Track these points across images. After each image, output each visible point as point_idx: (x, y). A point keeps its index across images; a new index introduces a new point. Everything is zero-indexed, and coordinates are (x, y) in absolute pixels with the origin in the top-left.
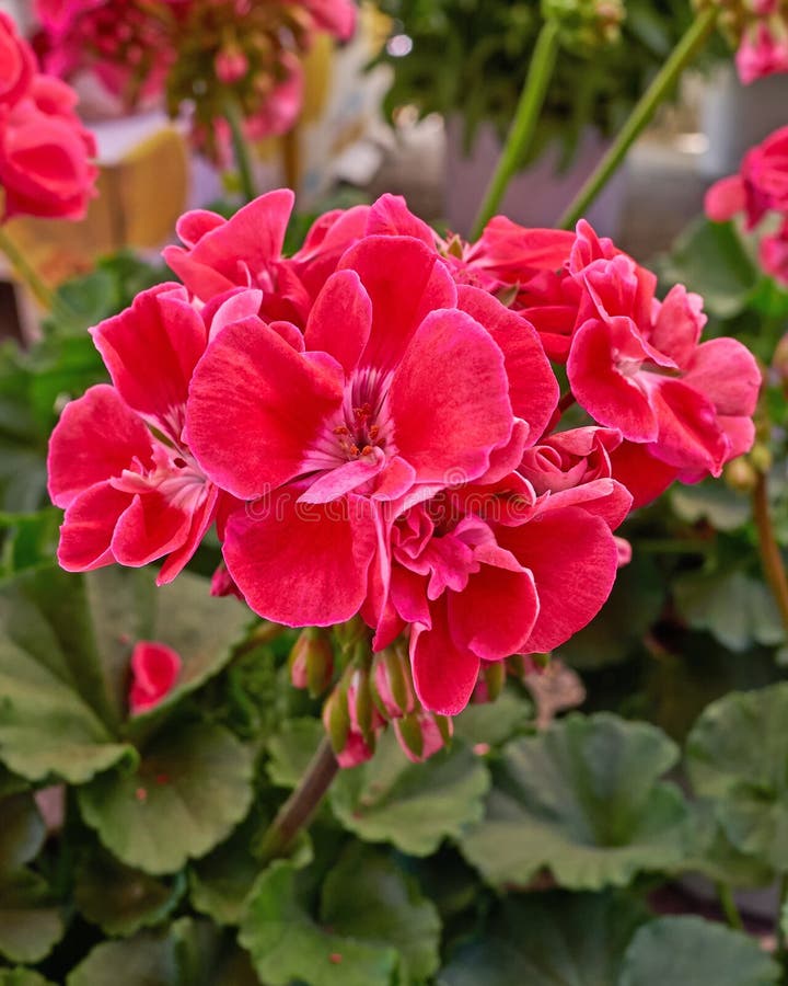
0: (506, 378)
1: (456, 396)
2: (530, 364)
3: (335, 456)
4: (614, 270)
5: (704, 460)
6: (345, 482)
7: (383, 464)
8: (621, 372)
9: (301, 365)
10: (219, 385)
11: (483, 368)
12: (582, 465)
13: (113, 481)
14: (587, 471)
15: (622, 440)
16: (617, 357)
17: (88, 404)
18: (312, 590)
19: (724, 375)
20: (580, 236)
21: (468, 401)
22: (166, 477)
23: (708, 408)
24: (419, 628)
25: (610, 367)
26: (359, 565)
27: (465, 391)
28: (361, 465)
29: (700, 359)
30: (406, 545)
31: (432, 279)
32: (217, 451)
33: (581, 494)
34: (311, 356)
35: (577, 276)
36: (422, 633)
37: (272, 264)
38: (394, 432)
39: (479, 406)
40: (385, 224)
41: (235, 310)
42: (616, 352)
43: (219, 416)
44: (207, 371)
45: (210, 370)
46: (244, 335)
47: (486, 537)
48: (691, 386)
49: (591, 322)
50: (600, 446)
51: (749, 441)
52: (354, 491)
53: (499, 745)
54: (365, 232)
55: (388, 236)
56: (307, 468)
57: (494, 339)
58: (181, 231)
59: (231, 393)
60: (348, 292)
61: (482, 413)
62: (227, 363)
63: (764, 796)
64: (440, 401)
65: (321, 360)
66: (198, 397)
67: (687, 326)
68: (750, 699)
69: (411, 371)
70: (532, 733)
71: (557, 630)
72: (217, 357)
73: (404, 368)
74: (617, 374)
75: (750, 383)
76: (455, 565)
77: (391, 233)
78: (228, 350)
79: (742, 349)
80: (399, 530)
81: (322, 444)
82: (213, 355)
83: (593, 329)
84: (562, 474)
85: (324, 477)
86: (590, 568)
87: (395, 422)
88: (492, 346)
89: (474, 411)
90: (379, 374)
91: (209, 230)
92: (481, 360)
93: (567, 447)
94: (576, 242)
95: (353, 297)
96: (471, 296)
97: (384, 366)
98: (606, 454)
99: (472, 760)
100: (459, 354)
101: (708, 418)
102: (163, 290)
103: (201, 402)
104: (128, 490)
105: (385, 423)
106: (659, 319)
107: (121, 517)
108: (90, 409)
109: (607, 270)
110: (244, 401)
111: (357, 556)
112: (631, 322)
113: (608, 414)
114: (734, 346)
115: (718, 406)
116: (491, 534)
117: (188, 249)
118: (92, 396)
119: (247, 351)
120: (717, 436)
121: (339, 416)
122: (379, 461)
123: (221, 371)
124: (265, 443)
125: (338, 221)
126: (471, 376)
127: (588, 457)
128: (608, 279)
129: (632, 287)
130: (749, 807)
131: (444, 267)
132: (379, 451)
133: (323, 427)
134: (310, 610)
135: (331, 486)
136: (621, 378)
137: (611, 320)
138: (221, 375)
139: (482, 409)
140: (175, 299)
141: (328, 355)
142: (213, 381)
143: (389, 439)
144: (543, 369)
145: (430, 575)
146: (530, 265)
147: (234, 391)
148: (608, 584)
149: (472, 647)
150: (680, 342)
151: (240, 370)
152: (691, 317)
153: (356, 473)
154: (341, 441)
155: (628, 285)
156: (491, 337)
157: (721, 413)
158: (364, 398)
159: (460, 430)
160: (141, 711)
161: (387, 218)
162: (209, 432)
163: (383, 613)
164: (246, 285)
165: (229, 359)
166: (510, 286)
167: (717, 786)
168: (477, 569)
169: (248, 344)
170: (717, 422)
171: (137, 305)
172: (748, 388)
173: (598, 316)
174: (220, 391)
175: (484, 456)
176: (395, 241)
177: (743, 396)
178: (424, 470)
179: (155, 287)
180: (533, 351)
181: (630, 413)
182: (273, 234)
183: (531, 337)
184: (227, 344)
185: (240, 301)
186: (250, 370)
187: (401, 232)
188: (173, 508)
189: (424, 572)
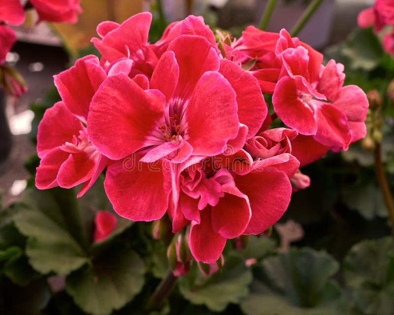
0: (237, 106)
1: (214, 113)
2: (254, 98)
3: (161, 139)
4: (296, 53)
5: (339, 143)
6: (163, 152)
7: (181, 144)
8: (302, 100)
9: (144, 96)
10: (104, 105)
11: (226, 100)
12: (277, 146)
13: (61, 147)
14: (281, 148)
15: (298, 134)
16: (300, 93)
17: (55, 110)
18: (144, 203)
19: (352, 102)
20: (282, 37)
21: (218, 116)
22: (87, 146)
23: (343, 118)
24: (194, 223)
25: (296, 98)
26: (166, 192)
27: (218, 111)
28: (171, 144)
29: (341, 94)
30: (187, 184)
31: (209, 56)
32: (101, 137)
33: (274, 161)
34: (151, 91)
35: (279, 55)
36: (195, 226)
37: (143, 47)
38: (188, 129)
39: (223, 119)
40: (189, 30)
41: (118, 69)
42: (299, 92)
43: (103, 120)
44: (99, 99)
45: (99, 97)
46: (117, 81)
47: (230, 180)
48: (337, 108)
49: (285, 77)
50: (286, 137)
51: (364, 134)
52: (164, 157)
53: (259, 260)
54: (180, 34)
55: (190, 36)
56: (147, 144)
57: (232, 86)
58: (99, 31)
59: (109, 109)
60: (170, 62)
61: (224, 122)
62: (108, 95)
63: (376, 288)
64: (207, 115)
65: (155, 93)
66: (93, 111)
67: (335, 79)
68: (372, 243)
69: (195, 100)
70: (275, 254)
71: (262, 225)
72: (103, 92)
73: (192, 99)
74: (300, 101)
75: (364, 107)
76: (213, 193)
77: (192, 34)
78: (109, 88)
79: (361, 90)
80: (183, 177)
81: (155, 133)
82: (101, 91)
83: (286, 81)
84: (267, 151)
85: (153, 150)
86: (278, 196)
87: (188, 124)
88: (231, 90)
89: (221, 121)
90: (182, 101)
91: (111, 30)
92: (225, 97)
93: (271, 137)
94: (279, 39)
95: (171, 64)
96: (228, 64)
97: (184, 97)
98: (289, 141)
99: (245, 268)
100: (215, 93)
101: (344, 122)
102: (88, 58)
103: (94, 113)
104: (69, 151)
105: (184, 124)
106: (323, 75)
107: (62, 165)
108: (56, 112)
109: (293, 53)
110: (115, 113)
111: (165, 188)
112: (303, 78)
113: (292, 122)
114: (357, 89)
115: (348, 117)
116: (232, 178)
117: (101, 39)
118: (58, 106)
119: (118, 89)
120: (348, 131)
121: (163, 120)
122: (180, 142)
123: (104, 99)
124: (126, 133)
125: (175, 27)
126: (220, 104)
127: (281, 142)
128: (293, 57)
129: (306, 61)
130: (369, 292)
131: (214, 50)
132: (180, 137)
133: (155, 125)
134: (143, 213)
135: (155, 154)
136: (301, 103)
137: (294, 77)
138: (104, 101)
139: (224, 120)
140: (92, 63)
141: (159, 91)
142: (101, 104)
143: (186, 132)
144: (260, 100)
145: (200, 197)
146: (265, 49)
147: (110, 108)
148: (286, 203)
149: (220, 232)
150: (332, 86)
151: (114, 98)
152: (337, 75)
153: (168, 148)
154: (163, 132)
155: (304, 60)
156: (231, 86)
157: (350, 120)
158: (175, 112)
159: (215, 129)
160: (99, 241)
161: (191, 27)
162: (97, 128)
163: (175, 216)
164: (127, 57)
165: (109, 93)
166: (253, 58)
167: (356, 282)
168: (223, 196)
169: (119, 85)
170: (348, 125)
171: (77, 65)
172: (363, 109)
173: (288, 75)
174: (104, 108)
175: (224, 143)
176: (193, 38)
177: (360, 112)
178: (198, 149)
179: (85, 57)
180: (256, 91)
181: (303, 120)
182: (142, 33)
183: (255, 84)
184: (109, 86)
185: (120, 65)
186: (119, 98)
187: (198, 33)
188: (91, 160)
189: (196, 197)
